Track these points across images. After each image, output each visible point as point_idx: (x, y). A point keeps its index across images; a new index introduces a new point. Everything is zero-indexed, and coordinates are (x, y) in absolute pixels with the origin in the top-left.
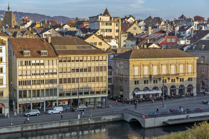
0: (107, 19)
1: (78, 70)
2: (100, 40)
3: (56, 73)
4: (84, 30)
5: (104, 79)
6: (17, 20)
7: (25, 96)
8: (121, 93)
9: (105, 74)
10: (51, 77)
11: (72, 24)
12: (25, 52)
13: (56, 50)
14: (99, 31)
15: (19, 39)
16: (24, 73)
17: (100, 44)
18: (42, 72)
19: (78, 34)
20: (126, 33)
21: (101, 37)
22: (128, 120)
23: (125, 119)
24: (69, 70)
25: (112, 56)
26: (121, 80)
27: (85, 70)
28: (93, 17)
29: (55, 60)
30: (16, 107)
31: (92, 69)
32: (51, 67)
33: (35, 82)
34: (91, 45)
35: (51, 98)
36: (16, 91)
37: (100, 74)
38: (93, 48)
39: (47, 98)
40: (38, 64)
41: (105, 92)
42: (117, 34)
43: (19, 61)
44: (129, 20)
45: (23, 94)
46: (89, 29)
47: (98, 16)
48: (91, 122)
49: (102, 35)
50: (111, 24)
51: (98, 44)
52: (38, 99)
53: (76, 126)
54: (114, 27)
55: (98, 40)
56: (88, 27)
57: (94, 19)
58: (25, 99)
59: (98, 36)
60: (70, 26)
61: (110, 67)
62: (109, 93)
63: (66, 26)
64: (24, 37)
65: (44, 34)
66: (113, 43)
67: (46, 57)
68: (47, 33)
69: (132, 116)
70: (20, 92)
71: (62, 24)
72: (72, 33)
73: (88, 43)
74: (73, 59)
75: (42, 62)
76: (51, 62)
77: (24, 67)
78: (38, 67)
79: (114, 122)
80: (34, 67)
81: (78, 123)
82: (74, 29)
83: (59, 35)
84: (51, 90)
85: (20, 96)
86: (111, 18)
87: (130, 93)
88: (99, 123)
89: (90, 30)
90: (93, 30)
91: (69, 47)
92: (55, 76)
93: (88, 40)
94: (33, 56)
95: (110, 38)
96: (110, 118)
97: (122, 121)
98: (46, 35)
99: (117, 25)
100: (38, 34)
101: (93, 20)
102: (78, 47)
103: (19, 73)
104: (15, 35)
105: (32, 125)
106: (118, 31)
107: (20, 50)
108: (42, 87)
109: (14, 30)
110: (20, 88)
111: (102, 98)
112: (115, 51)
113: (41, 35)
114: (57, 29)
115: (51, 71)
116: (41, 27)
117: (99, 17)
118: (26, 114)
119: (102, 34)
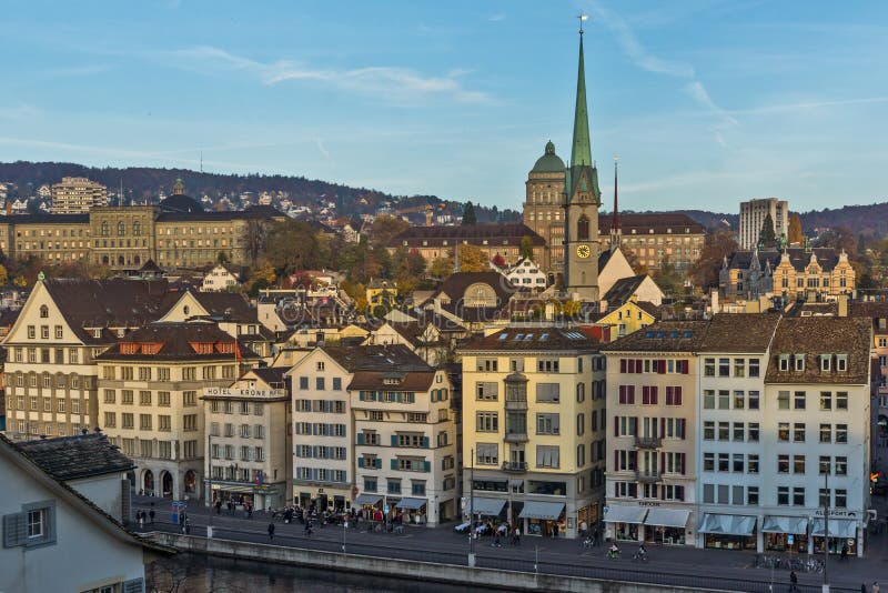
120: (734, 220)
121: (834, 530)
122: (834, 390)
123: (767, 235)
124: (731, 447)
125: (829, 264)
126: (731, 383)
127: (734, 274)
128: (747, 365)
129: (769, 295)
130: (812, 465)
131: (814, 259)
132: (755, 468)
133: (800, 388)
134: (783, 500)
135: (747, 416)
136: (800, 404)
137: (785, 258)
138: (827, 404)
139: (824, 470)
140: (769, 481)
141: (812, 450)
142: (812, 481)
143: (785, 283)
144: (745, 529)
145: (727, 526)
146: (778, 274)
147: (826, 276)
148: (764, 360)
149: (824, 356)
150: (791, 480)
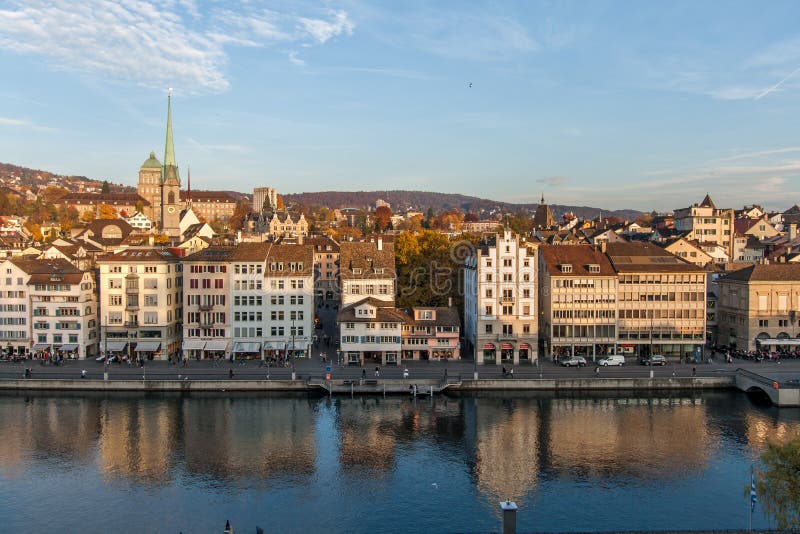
0: (707, 212)
1: (651, 298)
2: (694, 249)
3: (614, 301)
4: (666, 232)
5: (699, 314)
6: (554, 218)
7: (563, 334)
8: (732, 340)
9: (701, 306)
10: (605, 306)
11: (645, 222)
12: (564, 266)
13: (615, 264)
14: (691, 234)
15: (556, 246)
16: (562, 299)
17: (694, 255)
18: (590, 298)
19: (653, 238)
20: (744, 236)
21: (696, 243)
22: (745, 388)
23: (739, 387)
24: (635, 297)
25: (716, 276)
26: (733, 318)
27: (665, 298)
28: (680, 210)
29: (613, 280)
30: (549, 351)
31: (677, 297)
32: (605, 290)
33: (578, 314)
34: (677, 256)
35: (605, 340)
36: (549, 326)
37: (692, 305)
38: (679, 262)
39: (599, 341)
40: (585, 286)
41: (701, 336)
42: (726, 238)
43: (554, 279)
44: (750, 214)
45: (560, 331)
46: (675, 229)
47: (690, 208)
48: (673, 386)
49: (697, 240)
50: (714, 222)
51: (689, 254)
52: (584, 340)
53: (647, 389)
54: (720, 225)
55: (691, 249)
56: (672, 227)
57: (684, 214)
58: (563, 340)
59: (690, 242)
60: (642, 226)
61: (710, 294)
62: (708, 338)
63: (635, 226)
64: (565, 243)
65: (596, 238)
66: (719, 253)
67: (597, 275)
68: (602, 236)
69: (751, 381)
70: (556, 327)
71: (626, 223)
72: (644, 237)
73: (671, 254)
74: (642, 278)
75: (591, 282)
76: (605, 283)
77: (563, 290)
78: (584, 290)
79: (717, 389)
80: (577, 290)
81: (650, 385)
82: (648, 230)
83: (621, 240)
84: (605, 327)
85: (556, 335)
86: (715, 211)
87: (750, 342)
88: (688, 388)
89: (675, 232)
90: (682, 232)
91: (637, 260)
92: (612, 306)
93: (672, 249)
94: (576, 273)
95: (712, 245)
96: (711, 381)
97: (732, 390)
98: (598, 240)
99: (726, 223)
100: (586, 239)
101: (681, 215)
102: (653, 260)
103: (554, 298)
104: (550, 240)
105: (573, 381)
106: (728, 232)
107: (557, 264)
108: (591, 321)
109: (550, 233)
110: (555, 321)
111: (696, 346)
112: (722, 267)
113: (591, 241)
114: (619, 231)
115: (605, 298)
116: (591, 228)
117: (693, 209)
118: (565, 363)
119: (697, 237)
120: (251, 197)
121: (298, 346)
122: (297, 279)
123: (267, 205)
124: (248, 309)
125: (296, 220)
126: (248, 277)
127: (251, 224)
128: (255, 268)
129: (267, 234)
130: (287, 316)
131: (289, 217)
132: (260, 318)
133: (281, 279)
134: (274, 333)
135: (256, 292)
136: (281, 286)
137: (275, 216)
138: (294, 286)
139: (293, 318)
140: (267, 324)
141: (287, 308)
142: (287, 324)
143: (276, 228)
144: (255, 349)
145: (246, 348)
146: (272, 224)
147: (295, 225)
148: (264, 265)
149: (292, 264)
150: (277, 323)
